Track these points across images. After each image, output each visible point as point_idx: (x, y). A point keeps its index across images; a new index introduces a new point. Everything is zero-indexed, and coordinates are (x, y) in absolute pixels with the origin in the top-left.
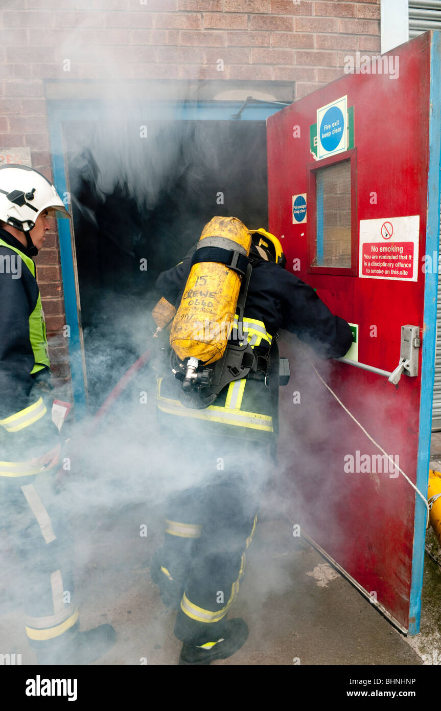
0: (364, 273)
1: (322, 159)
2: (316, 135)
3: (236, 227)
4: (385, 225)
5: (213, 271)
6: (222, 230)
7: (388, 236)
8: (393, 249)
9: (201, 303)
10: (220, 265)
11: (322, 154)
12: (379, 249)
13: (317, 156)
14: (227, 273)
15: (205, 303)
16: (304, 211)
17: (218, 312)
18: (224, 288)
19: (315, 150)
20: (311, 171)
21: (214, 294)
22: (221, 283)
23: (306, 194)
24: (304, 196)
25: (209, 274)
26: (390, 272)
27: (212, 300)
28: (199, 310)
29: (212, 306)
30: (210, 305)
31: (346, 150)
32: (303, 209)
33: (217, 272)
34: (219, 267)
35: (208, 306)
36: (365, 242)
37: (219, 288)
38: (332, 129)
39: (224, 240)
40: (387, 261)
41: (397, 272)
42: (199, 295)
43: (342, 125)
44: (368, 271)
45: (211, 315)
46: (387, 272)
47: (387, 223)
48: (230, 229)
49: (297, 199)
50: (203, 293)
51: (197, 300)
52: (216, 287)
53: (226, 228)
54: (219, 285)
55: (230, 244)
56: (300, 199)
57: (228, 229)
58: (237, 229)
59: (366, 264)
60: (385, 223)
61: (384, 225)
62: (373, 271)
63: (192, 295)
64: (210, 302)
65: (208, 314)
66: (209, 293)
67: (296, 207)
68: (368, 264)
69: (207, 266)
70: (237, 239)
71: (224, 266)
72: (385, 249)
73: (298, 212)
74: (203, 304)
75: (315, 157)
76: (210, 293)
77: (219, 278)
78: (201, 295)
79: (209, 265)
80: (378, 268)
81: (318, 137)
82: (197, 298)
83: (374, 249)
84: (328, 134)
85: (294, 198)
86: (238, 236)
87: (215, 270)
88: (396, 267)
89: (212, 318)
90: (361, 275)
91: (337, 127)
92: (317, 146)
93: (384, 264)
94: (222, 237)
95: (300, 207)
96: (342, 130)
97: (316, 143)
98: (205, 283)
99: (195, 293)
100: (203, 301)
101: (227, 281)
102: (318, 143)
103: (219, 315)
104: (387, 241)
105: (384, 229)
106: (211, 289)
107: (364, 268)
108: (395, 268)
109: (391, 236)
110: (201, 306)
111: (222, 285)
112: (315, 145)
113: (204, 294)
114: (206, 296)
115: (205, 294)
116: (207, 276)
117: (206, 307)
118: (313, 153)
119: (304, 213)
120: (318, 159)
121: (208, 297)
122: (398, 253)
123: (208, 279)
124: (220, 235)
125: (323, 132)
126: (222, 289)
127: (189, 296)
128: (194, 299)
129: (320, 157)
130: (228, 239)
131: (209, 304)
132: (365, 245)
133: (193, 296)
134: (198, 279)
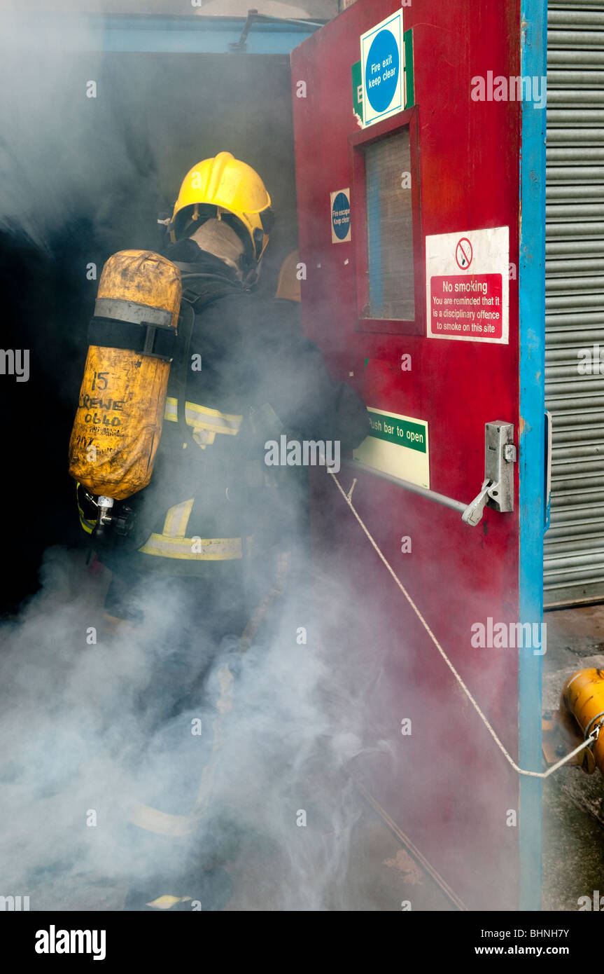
0: (434, 331)
1: (369, 125)
2: (361, 84)
3: (148, 277)
4: (461, 243)
5: (115, 364)
6: (125, 287)
7: (466, 264)
8: (473, 286)
9: (102, 419)
10: (126, 353)
11: (370, 117)
12: (454, 287)
13: (362, 120)
14: (139, 364)
15: (108, 420)
16: (346, 220)
17: (130, 431)
18: (137, 390)
19: (360, 111)
20: (355, 147)
21: (120, 404)
22: (131, 384)
23: (348, 190)
24: (346, 192)
25: (111, 370)
26: (471, 327)
27: (117, 414)
28: (100, 432)
29: (119, 424)
30: (116, 423)
31: (402, 109)
32: (345, 216)
33: (122, 364)
34: (124, 357)
35: (113, 425)
36: (434, 275)
37: (127, 392)
38: (383, 71)
39: (130, 306)
40: (465, 308)
41: (479, 328)
42: (98, 406)
43: (395, 64)
44: (439, 326)
45: (118, 438)
46: (466, 328)
47: (464, 241)
48: (139, 283)
49: (337, 198)
50: (103, 404)
51: (96, 414)
52: (122, 390)
53: (132, 283)
54: (127, 386)
55: (140, 313)
56: (342, 196)
57: (136, 283)
58: (150, 281)
59: (435, 314)
60: (460, 241)
61: (459, 244)
62: (447, 326)
63: (88, 404)
64: (115, 418)
65: (113, 437)
66: (112, 403)
67: (337, 214)
68: (438, 314)
69: (107, 355)
70: (153, 300)
71: (133, 353)
72: (460, 287)
73: (339, 222)
74: (106, 422)
75: (360, 123)
76: (115, 403)
77: (126, 375)
78: (101, 407)
79: (110, 352)
80: (453, 321)
81: (363, 85)
82: (96, 411)
83: (447, 287)
84: (377, 81)
85: (334, 196)
86: (154, 292)
87: (120, 362)
88: (479, 320)
89: (120, 443)
90: (430, 335)
91: (389, 68)
92: (361, 103)
93: (460, 314)
94: (126, 301)
95: (341, 213)
96: (397, 72)
97: (361, 97)
98: (106, 385)
99: (93, 402)
100: (105, 416)
101: (139, 377)
102: (363, 96)
103: (131, 436)
104: (465, 273)
105: (460, 252)
106: (116, 397)
107: (434, 320)
108: (477, 321)
109: (469, 263)
110: (101, 426)
111: (132, 387)
112: (359, 101)
113: (105, 405)
114: (108, 408)
115: (107, 404)
116: (108, 373)
117: (110, 427)
118: (357, 115)
119: (347, 224)
120: (364, 126)
121: (111, 411)
122: (479, 294)
123: (110, 378)
124: (124, 296)
125: (370, 76)
126: (132, 393)
127: (85, 405)
128: (91, 412)
129: (367, 123)
130: (136, 304)
131: (113, 421)
132: (434, 279)
133: (91, 407)
134: (95, 377)
